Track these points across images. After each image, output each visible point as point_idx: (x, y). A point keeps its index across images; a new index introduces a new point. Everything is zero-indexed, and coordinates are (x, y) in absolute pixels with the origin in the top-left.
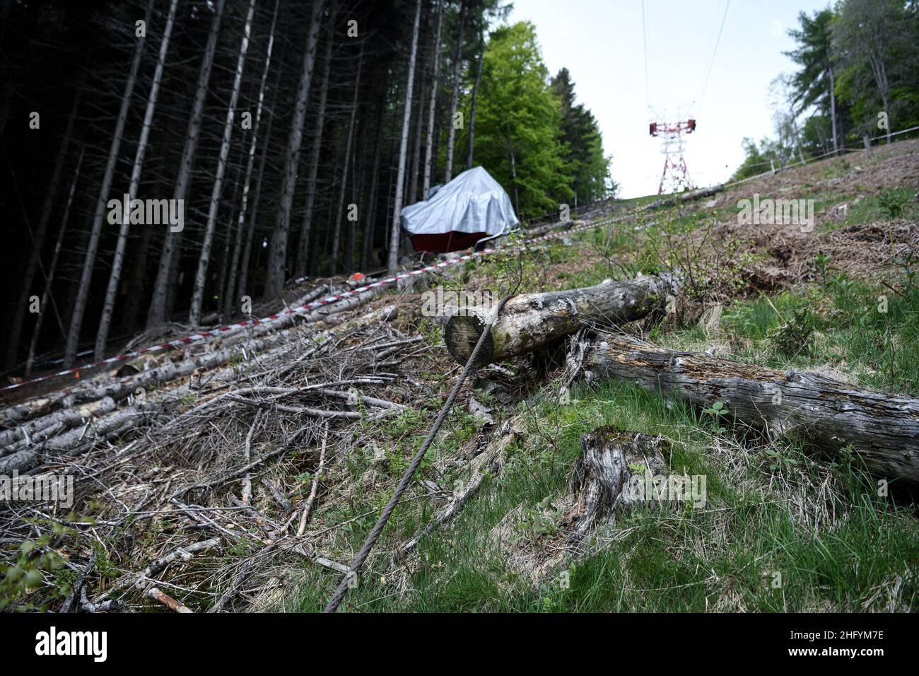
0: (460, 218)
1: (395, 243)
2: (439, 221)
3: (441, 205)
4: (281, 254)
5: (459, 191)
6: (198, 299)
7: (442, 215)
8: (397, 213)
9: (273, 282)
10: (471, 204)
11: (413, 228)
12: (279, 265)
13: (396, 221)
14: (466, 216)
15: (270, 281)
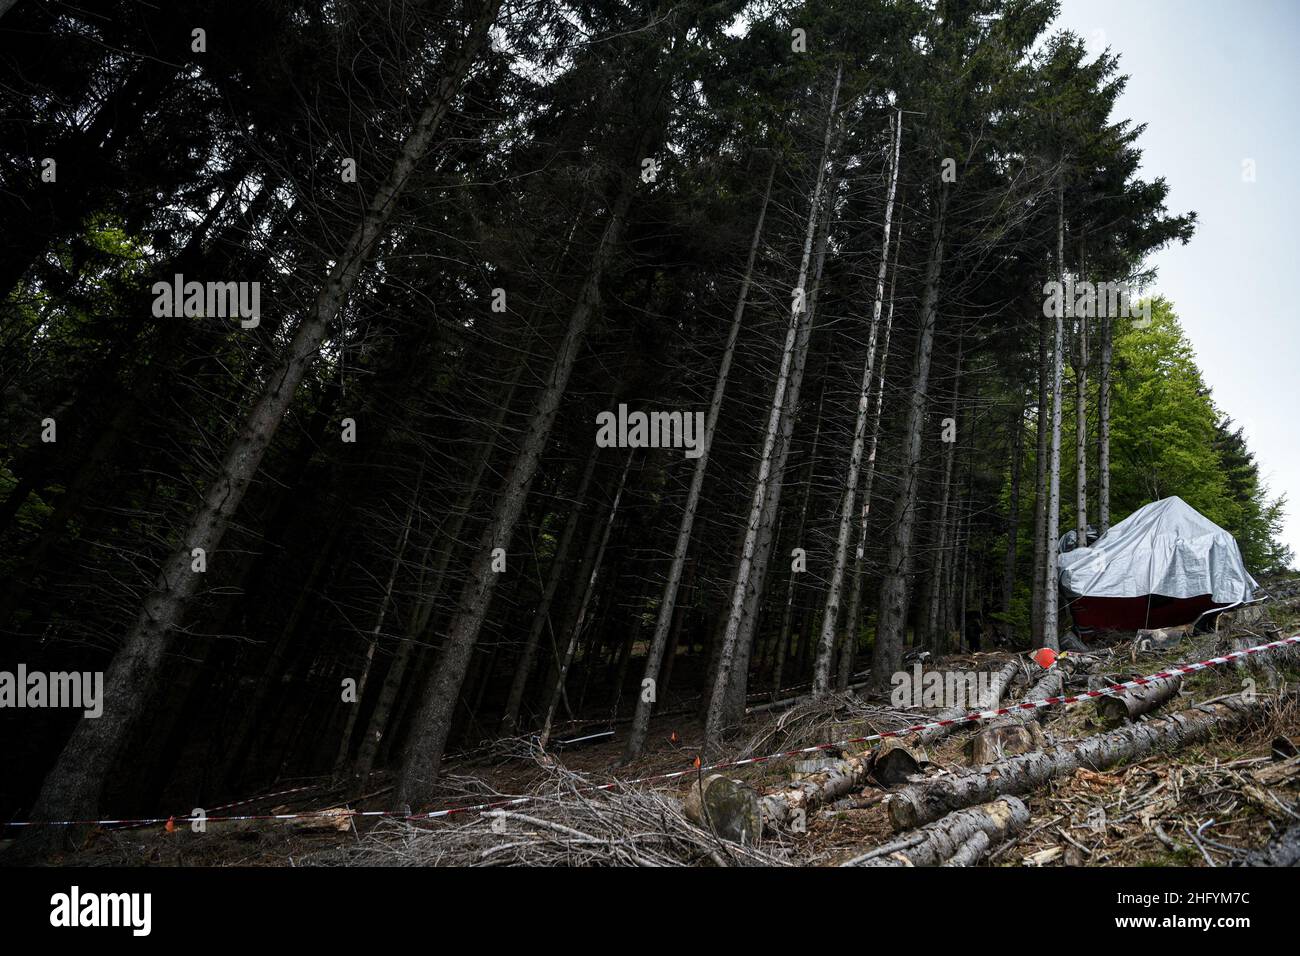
0: (1163, 575)
1: (1052, 609)
2: (1124, 578)
3: (1124, 552)
4: (897, 612)
5: (1152, 531)
6: (825, 665)
7: (1129, 569)
8: (1052, 561)
9: (887, 654)
10: (1178, 553)
11: (1080, 587)
12: (896, 628)
13: (1052, 574)
14: (1171, 573)
15: (882, 652)
